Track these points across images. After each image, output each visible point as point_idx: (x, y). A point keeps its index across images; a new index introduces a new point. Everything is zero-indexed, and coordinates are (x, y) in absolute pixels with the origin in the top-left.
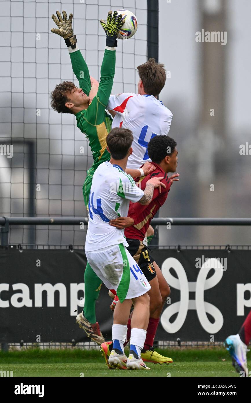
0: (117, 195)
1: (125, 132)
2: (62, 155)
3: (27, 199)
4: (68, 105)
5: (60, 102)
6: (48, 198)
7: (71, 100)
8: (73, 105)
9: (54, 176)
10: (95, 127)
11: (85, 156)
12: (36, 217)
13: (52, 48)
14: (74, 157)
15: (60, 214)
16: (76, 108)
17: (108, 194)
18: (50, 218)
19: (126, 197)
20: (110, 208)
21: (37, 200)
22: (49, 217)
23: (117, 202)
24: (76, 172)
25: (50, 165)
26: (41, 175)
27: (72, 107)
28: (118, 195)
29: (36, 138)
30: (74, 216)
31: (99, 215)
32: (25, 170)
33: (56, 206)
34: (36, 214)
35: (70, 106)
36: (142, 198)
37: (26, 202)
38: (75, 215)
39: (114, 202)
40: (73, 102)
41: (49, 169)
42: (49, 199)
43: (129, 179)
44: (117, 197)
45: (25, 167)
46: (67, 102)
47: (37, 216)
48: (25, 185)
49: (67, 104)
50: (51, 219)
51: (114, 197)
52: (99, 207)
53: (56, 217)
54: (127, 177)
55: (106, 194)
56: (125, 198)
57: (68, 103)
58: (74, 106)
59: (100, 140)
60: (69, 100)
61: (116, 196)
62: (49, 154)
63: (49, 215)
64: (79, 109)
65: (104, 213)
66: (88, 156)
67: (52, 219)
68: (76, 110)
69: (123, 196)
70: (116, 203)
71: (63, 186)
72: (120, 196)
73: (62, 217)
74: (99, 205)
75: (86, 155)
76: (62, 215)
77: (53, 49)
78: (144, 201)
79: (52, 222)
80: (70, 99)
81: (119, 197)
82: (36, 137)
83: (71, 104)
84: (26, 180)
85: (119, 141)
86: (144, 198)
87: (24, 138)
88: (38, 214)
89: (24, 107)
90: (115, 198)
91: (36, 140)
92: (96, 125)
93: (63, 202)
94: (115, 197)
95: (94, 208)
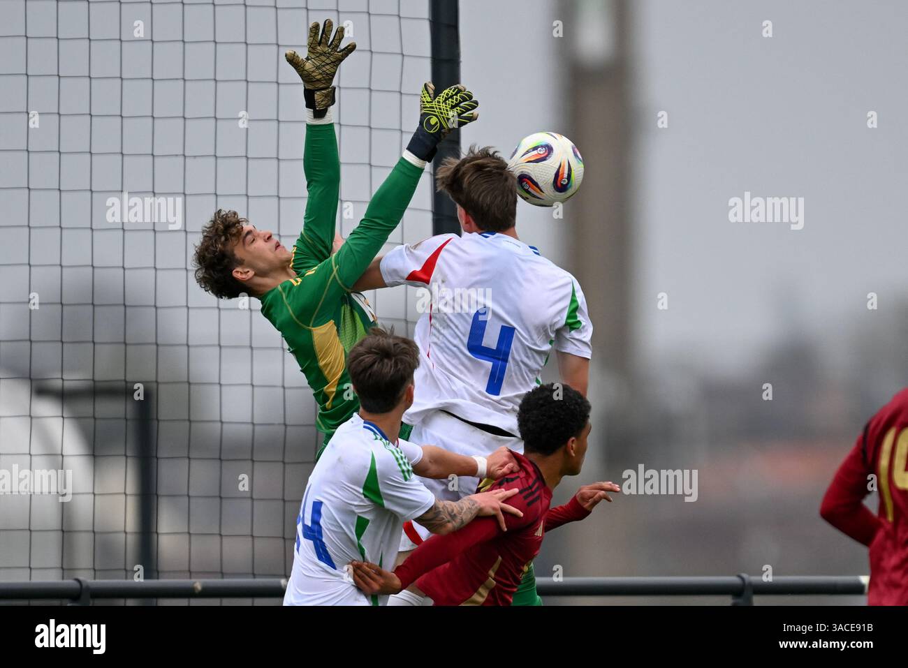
0: (363, 497)
1: (395, 345)
2: (222, 422)
3: (135, 533)
4: (239, 274)
5: (219, 268)
6: (187, 531)
7: (245, 263)
8: (251, 273)
9: (203, 475)
10: (310, 331)
11: (279, 424)
12: (158, 578)
13: (195, 157)
14: (250, 427)
15: (219, 570)
16: (259, 280)
17: (340, 489)
18: (193, 580)
19: (386, 504)
20: (341, 527)
21: (160, 536)
22: (190, 578)
23: (360, 515)
24: (256, 465)
25: (191, 448)
26: (170, 474)
27: (251, 279)
28: (365, 496)
29: (157, 382)
30: (254, 575)
31: (311, 542)
32: (130, 461)
33: (207, 549)
34: (158, 572)
35: (244, 276)
36: (427, 512)
37: (132, 540)
38: (255, 572)
39: (353, 512)
40: (251, 266)
41: (189, 458)
42: (189, 533)
43: (397, 459)
44: (362, 501)
45: (128, 454)
46: (237, 266)
47: (160, 574)
48: (129, 498)
49: (237, 272)
50: (195, 583)
51: (352, 500)
52: (316, 522)
53: (208, 578)
54: (392, 454)
55: (337, 492)
56: (382, 506)
57: (239, 269)
58: (255, 275)
59: (321, 363)
60: (241, 263)
61: (359, 497)
62: (190, 421)
63: (190, 573)
64: (267, 281)
65: (324, 540)
66: (285, 425)
67: (198, 584)
68: (260, 285)
69: (379, 501)
70: (359, 517)
71: (224, 501)
72: (371, 501)
73: (223, 577)
74: (316, 516)
75: (282, 421)
76: (223, 575)
77: (197, 159)
78: (433, 522)
79: (197, 592)
80: (244, 258)
81: (368, 503)
82: (154, 380)
83: (246, 270)
84: (132, 487)
85: (376, 366)
86: (436, 513)
87: (125, 381)
88: (163, 572)
89: (124, 305)
90: (356, 503)
91: (155, 385)
92: (311, 325)
93: (225, 540)
94: (355, 501)
95: (306, 523)
